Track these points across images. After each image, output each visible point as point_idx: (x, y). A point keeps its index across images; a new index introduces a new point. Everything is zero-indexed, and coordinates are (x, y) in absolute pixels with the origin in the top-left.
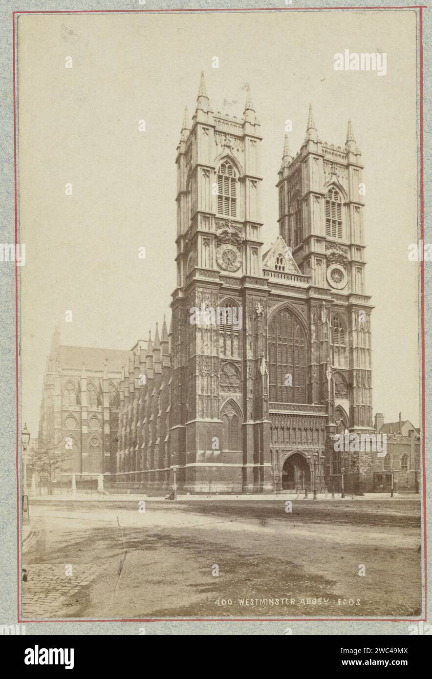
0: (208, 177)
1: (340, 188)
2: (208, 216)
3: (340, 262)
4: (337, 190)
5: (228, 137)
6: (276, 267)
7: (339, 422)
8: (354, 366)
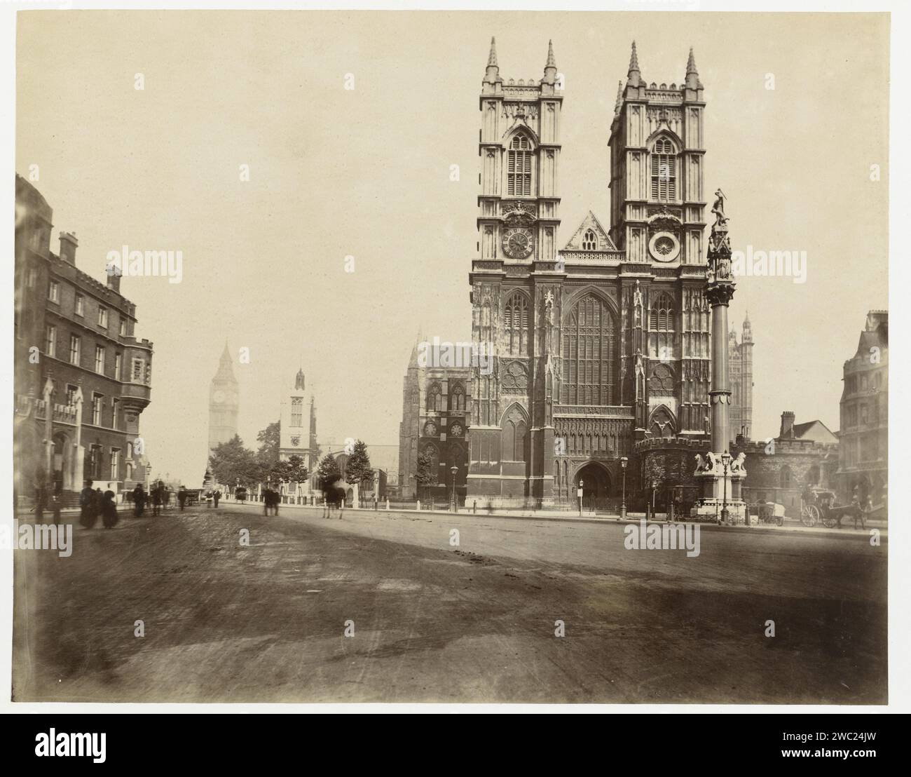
0: (494, 156)
1: (673, 135)
2: (491, 200)
3: (669, 228)
4: (669, 139)
5: (521, 106)
6: (584, 244)
7: (664, 425)
8: (683, 355)
